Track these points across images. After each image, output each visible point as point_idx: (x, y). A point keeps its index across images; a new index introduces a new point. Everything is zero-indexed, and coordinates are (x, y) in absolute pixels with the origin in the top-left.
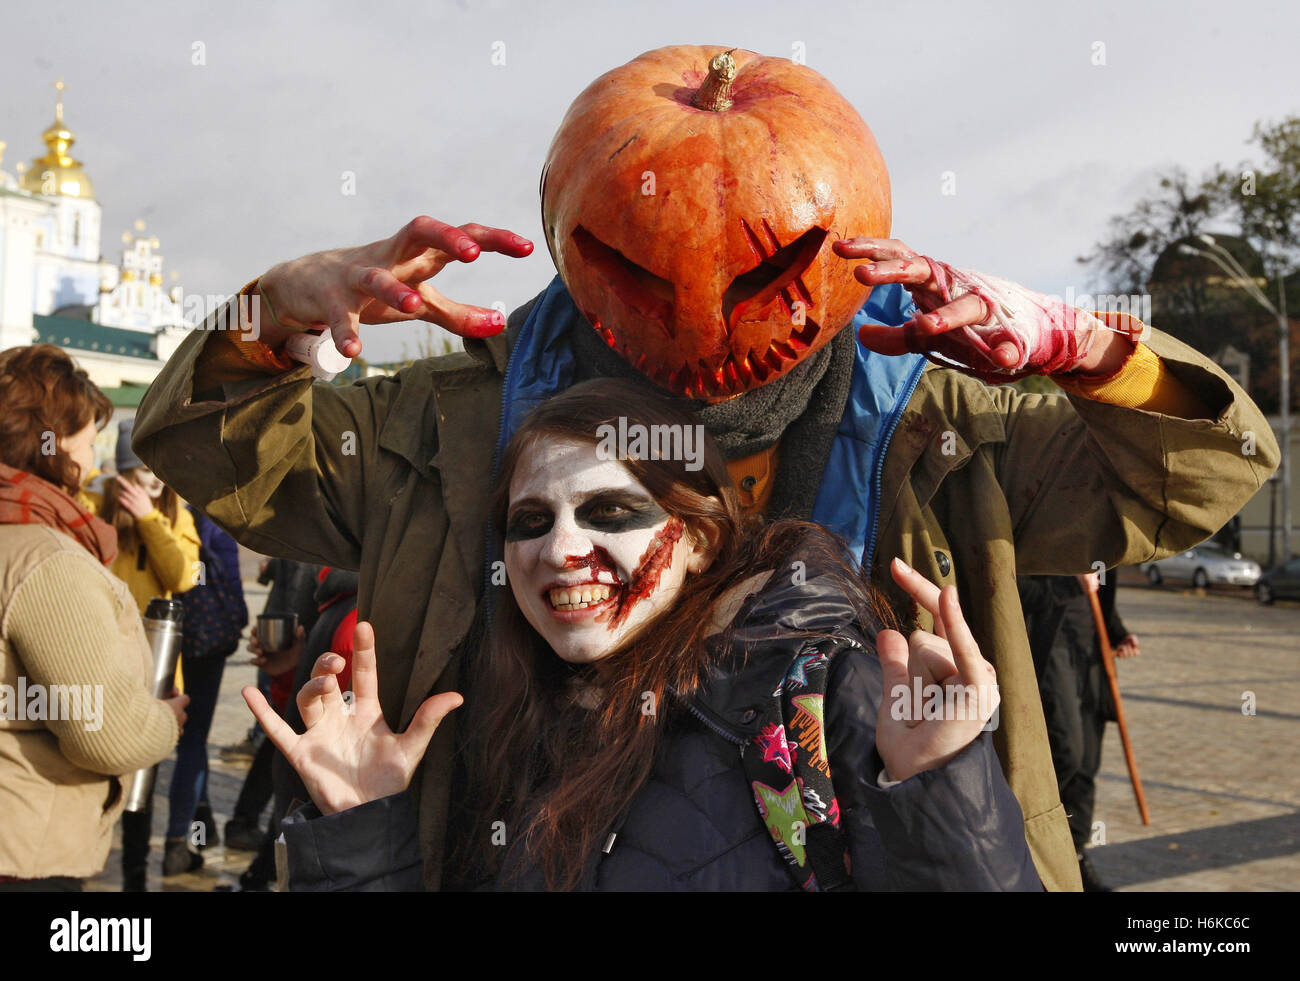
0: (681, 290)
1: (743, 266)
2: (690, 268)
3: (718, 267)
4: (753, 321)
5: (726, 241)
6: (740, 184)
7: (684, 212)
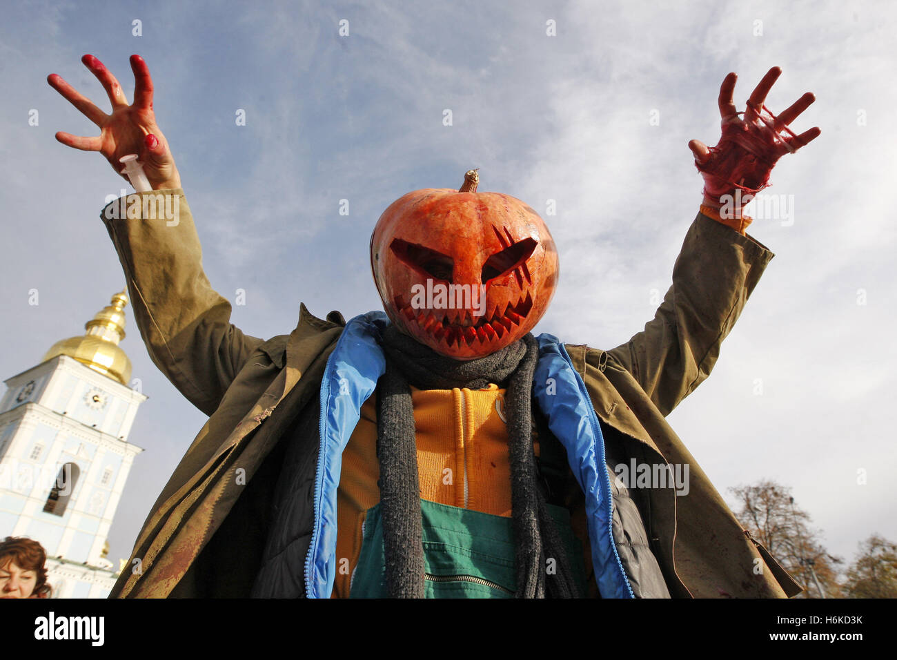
0: (458, 261)
1: (494, 250)
2: (463, 248)
3: (479, 249)
4: (499, 285)
5: (483, 236)
6: (490, 210)
7: (458, 219)
